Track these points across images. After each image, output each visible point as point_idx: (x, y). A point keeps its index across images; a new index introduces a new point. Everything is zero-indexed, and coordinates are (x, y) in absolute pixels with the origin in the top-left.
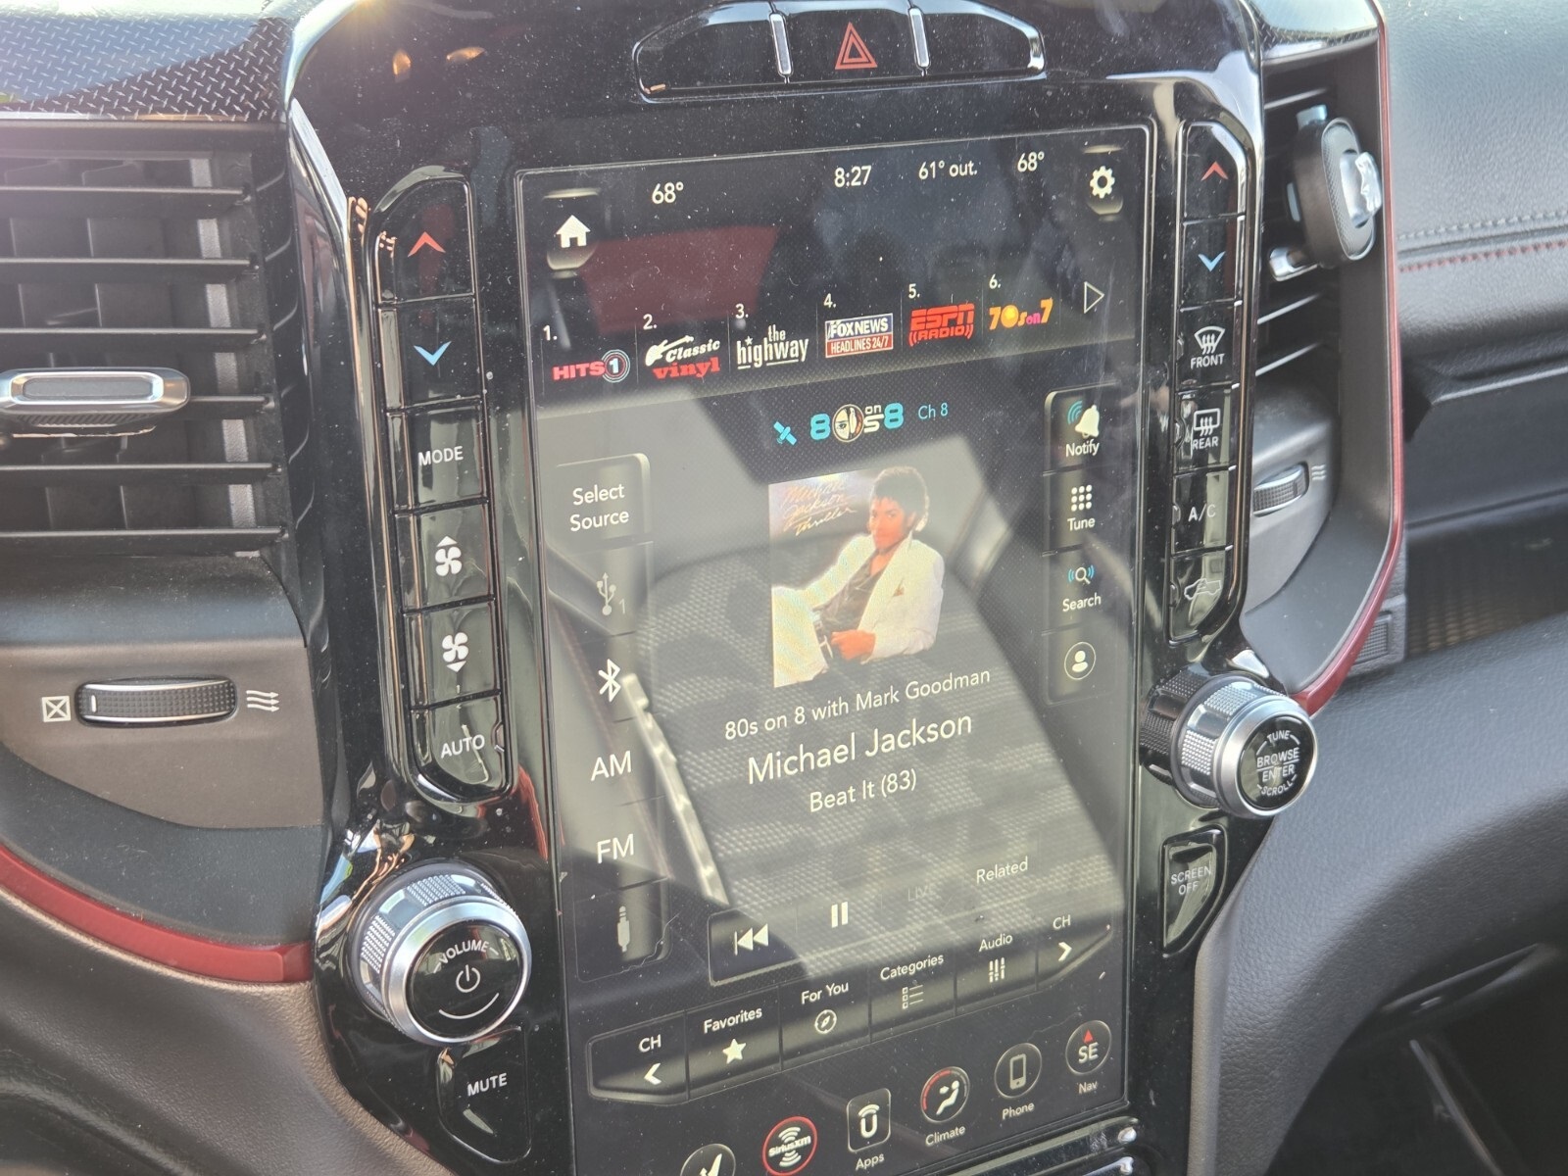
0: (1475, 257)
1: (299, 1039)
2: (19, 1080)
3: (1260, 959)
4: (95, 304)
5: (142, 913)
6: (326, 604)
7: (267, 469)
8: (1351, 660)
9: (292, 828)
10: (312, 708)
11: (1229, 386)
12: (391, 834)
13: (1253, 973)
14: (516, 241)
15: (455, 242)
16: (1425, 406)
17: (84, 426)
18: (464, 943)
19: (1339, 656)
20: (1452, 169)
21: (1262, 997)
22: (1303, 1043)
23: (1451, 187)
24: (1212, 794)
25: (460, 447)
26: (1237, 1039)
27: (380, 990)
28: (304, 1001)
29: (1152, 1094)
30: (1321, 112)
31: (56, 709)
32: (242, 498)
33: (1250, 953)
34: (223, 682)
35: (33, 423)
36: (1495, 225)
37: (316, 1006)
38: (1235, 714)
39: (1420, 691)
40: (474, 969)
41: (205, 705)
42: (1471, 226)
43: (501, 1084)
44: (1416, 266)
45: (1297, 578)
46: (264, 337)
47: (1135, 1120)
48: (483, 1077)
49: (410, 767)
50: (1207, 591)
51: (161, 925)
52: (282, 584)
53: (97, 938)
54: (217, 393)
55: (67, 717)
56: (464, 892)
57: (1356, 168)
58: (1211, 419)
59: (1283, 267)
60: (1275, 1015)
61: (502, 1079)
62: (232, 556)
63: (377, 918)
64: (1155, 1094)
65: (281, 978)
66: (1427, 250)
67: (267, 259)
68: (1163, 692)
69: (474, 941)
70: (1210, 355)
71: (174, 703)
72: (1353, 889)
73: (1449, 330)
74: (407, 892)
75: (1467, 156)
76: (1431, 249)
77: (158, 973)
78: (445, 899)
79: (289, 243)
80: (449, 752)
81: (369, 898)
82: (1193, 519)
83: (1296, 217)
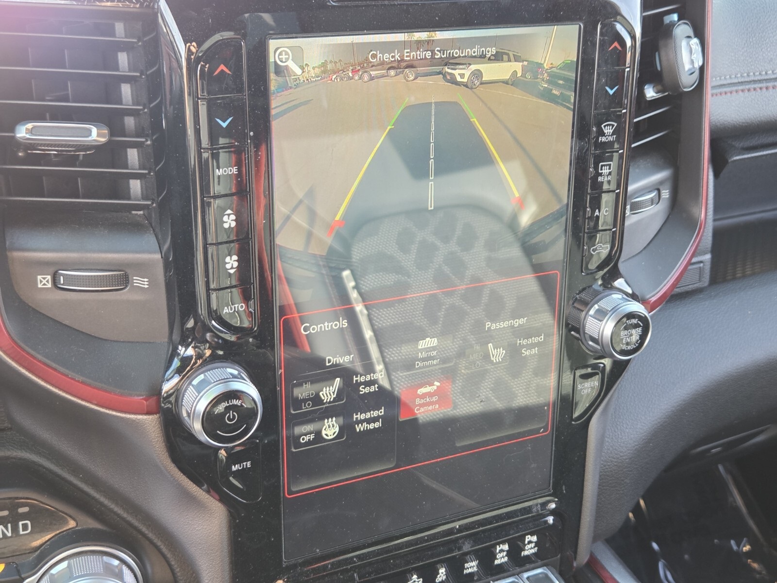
0: (755, 89)
1: (153, 440)
2: (26, 452)
3: (623, 427)
4: (68, 90)
5: (81, 378)
6: (171, 238)
7: (146, 173)
8: (674, 285)
9: (153, 342)
10: (164, 286)
11: (618, 152)
12: (200, 349)
13: (619, 433)
14: (266, 69)
15: (237, 69)
16: (725, 162)
17: (61, 149)
18: (230, 401)
19: (669, 283)
20: (746, 45)
21: (622, 445)
22: (642, 467)
23: (745, 54)
24: (599, 347)
25: (237, 167)
26: (609, 464)
27: (190, 419)
28: (156, 423)
29: (564, 488)
30: (675, 17)
31: (44, 281)
32: (136, 186)
33: (618, 423)
34: (123, 272)
35: (37, 146)
36: (766, 73)
37: (161, 426)
38: (611, 310)
39: (715, 301)
40: (234, 413)
41: (114, 283)
42: (754, 74)
43: (248, 466)
44: (724, 93)
45: (651, 245)
46: (146, 110)
47: (556, 499)
48: (240, 462)
49: (208, 317)
50: (602, 249)
51: (90, 385)
52: (152, 228)
53: (60, 389)
54: (125, 136)
55: (49, 285)
56: (231, 377)
57: (690, 46)
58: (608, 167)
59: (650, 93)
60: (629, 453)
61: (249, 464)
62: (130, 213)
63: (191, 386)
64: (565, 488)
65: (145, 412)
66: (731, 85)
67: (148, 73)
68: (579, 297)
69: (235, 400)
70: (609, 136)
71: (99, 281)
72: (672, 395)
73: (740, 125)
74: (205, 375)
75: (754, 39)
76: (733, 85)
77: (88, 406)
78: (222, 379)
79: (157, 67)
80: (227, 311)
81: (188, 377)
82: (597, 215)
83: (659, 69)
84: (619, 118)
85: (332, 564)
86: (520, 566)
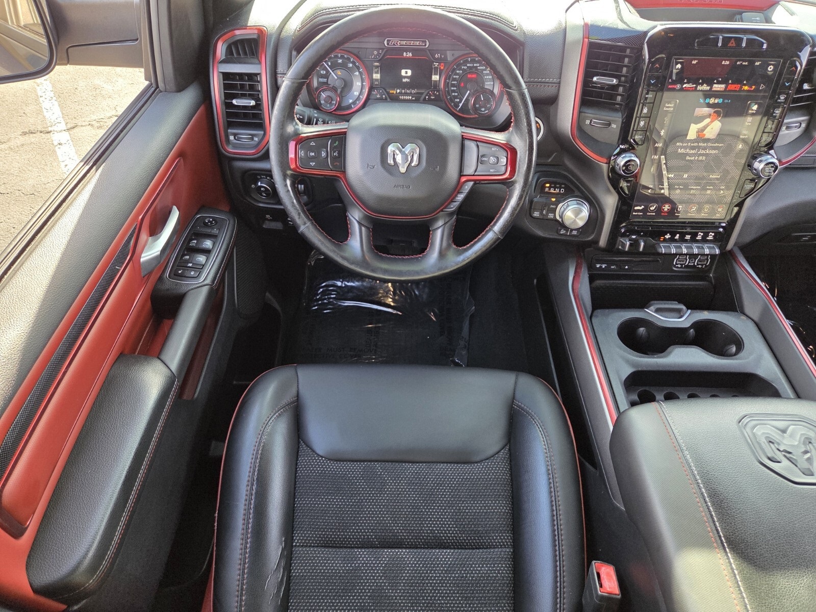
6: (626, 116)
7: (624, 94)
9: (613, 143)
10: (620, 128)
11: (784, 106)
12: (626, 147)
14: (670, 67)
15: (661, 66)
19: (792, 157)
24: (756, 172)
25: (652, 95)
27: (618, 166)
32: (619, 98)
34: (609, 122)
37: (609, 168)
38: (765, 160)
41: (606, 125)
46: (630, 76)
49: (631, 139)
52: (621, 111)
54: (621, 83)
55: (589, 123)
58: (778, 111)
59: (805, 87)
62: (615, 106)
63: (620, 157)
65: (605, 163)
67: (634, 65)
69: (632, 163)
70: (782, 100)
71: (603, 124)
74: (625, 155)
84: (787, 94)
85: (645, 221)
86: (705, 242)
